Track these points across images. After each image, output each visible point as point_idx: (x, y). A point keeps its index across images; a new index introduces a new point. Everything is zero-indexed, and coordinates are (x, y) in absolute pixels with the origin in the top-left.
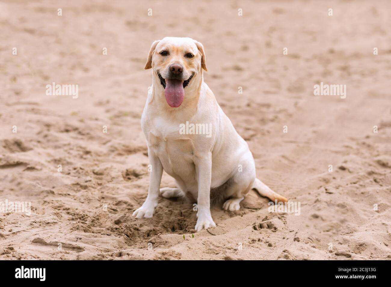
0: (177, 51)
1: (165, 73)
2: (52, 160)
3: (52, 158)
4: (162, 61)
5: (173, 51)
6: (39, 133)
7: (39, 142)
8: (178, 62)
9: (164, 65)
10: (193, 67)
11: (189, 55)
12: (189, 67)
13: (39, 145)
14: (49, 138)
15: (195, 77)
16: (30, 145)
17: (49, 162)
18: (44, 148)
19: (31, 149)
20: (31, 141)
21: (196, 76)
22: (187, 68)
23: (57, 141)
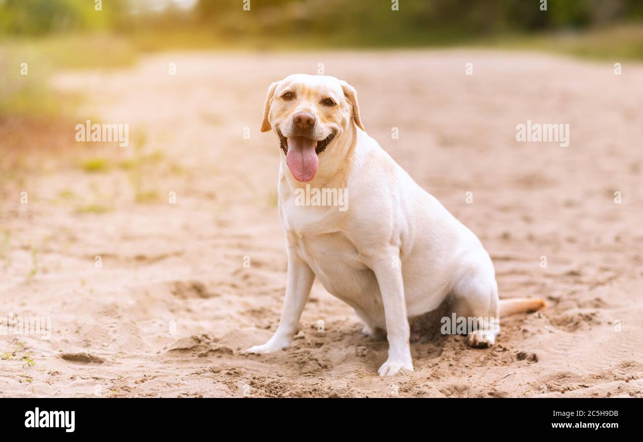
0: (309, 94)
1: (286, 128)
2: (248, 311)
3: (249, 308)
4: (284, 110)
5: (302, 93)
6: (236, 273)
7: (234, 286)
8: (309, 111)
9: (287, 116)
10: (335, 122)
11: (328, 102)
12: (326, 120)
13: (233, 290)
14: (252, 279)
15: (338, 137)
16: (218, 290)
17: (242, 314)
18: (241, 295)
19: (218, 295)
20: (221, 284)
21: (339, 135)
22: (323, 121)
23: (264, 284)
